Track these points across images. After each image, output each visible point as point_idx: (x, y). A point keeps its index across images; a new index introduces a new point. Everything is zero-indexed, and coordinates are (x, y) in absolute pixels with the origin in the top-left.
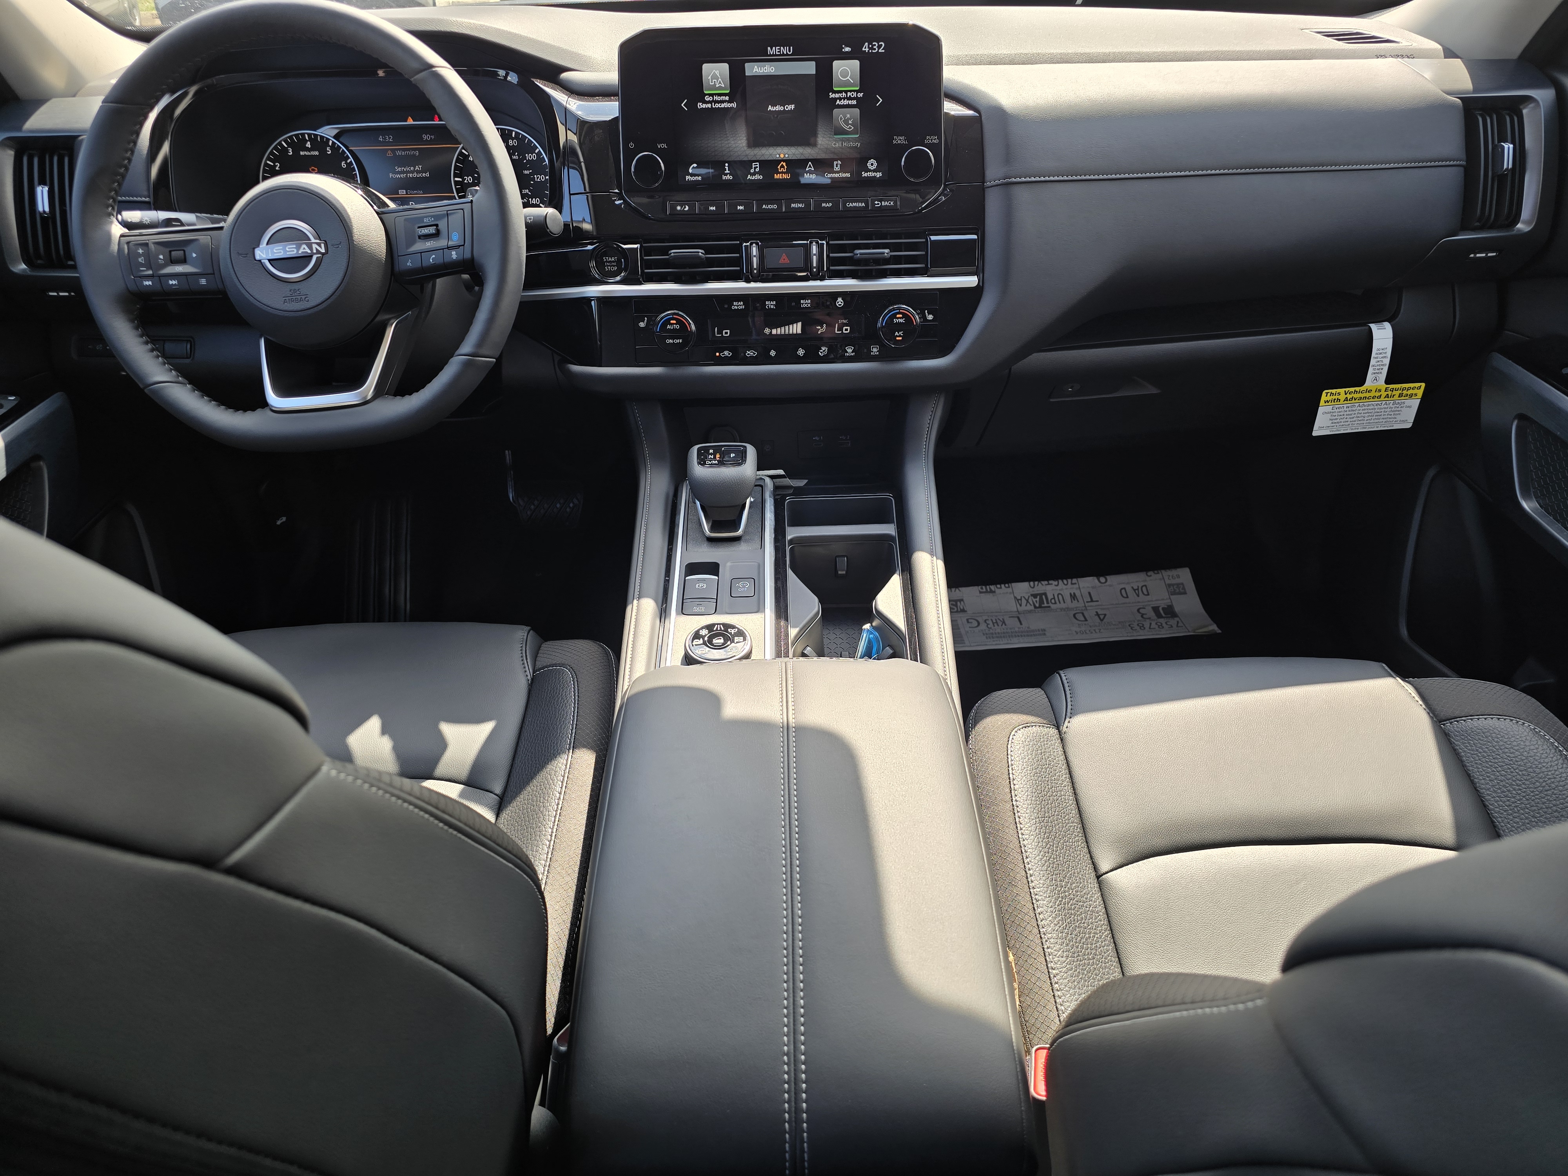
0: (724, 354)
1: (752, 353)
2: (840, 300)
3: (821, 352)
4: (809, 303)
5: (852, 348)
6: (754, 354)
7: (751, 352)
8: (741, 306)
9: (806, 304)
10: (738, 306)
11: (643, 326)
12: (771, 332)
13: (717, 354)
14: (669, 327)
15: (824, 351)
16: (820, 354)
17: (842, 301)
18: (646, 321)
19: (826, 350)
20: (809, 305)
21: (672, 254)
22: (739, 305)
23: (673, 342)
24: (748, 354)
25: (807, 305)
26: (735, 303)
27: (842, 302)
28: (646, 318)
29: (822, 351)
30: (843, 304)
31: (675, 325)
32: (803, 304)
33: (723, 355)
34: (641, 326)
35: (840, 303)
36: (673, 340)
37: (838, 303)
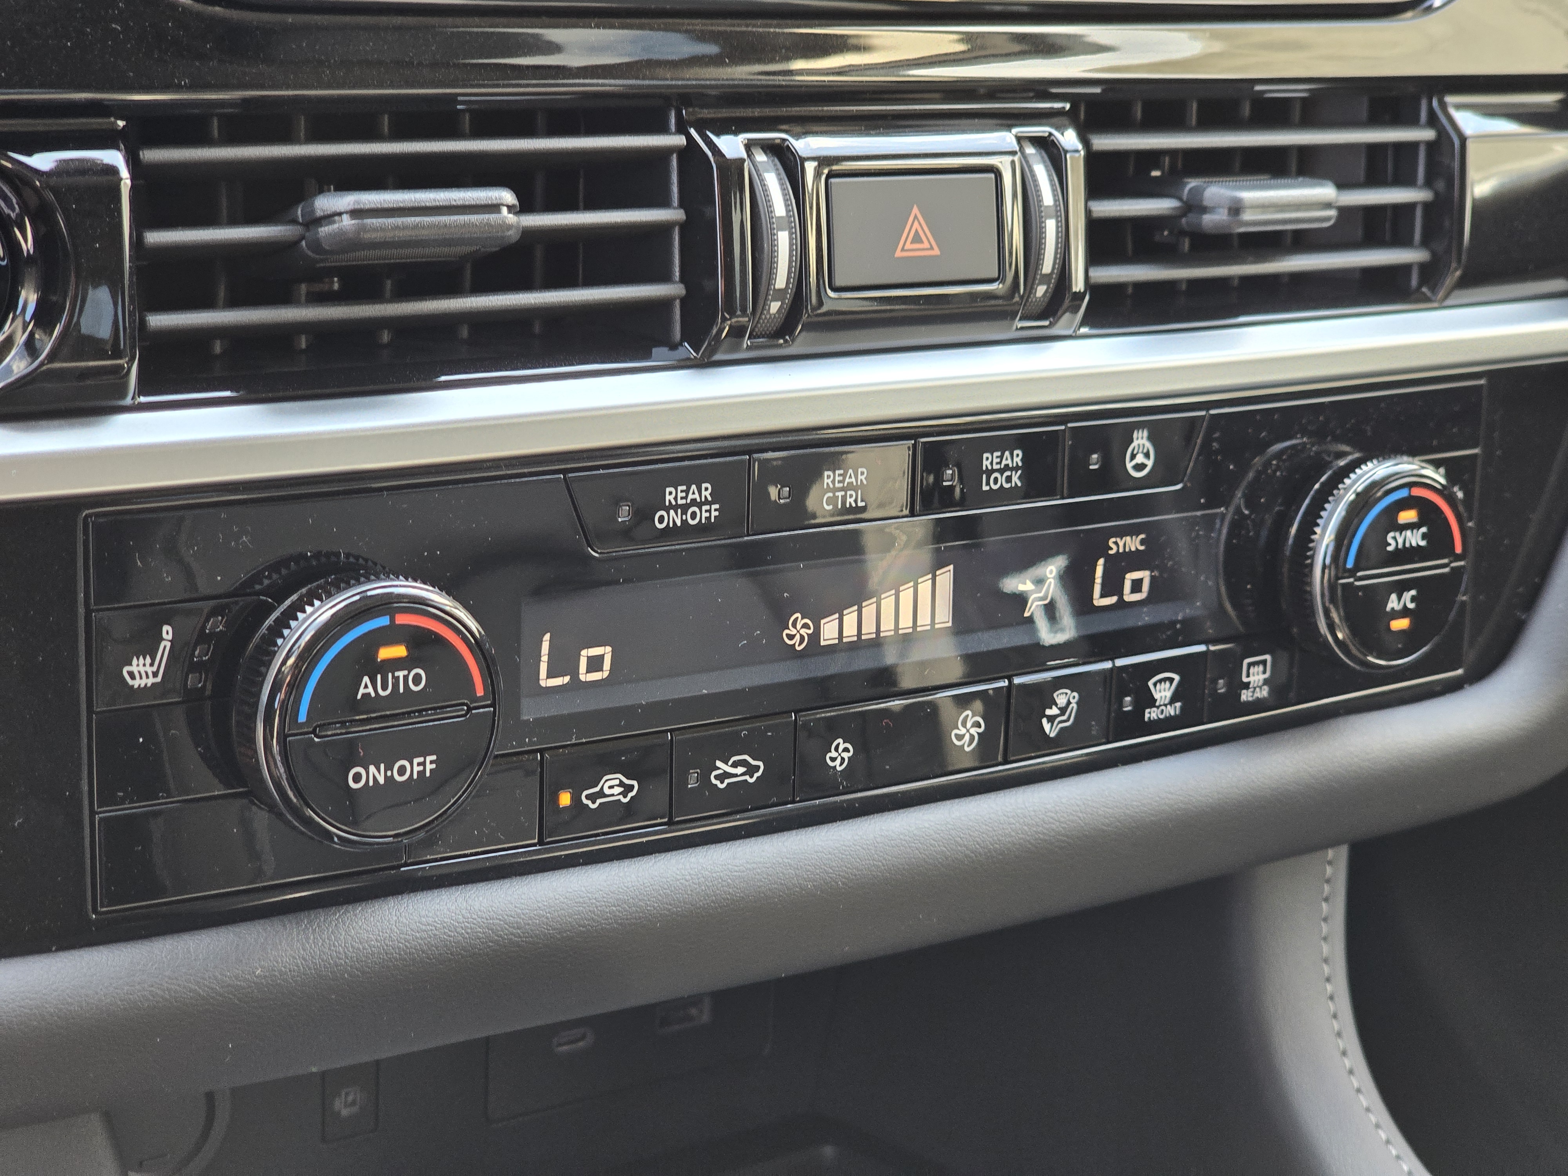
0: (601, 794)
1: (740, 770)
2: (1141, 440)
3: (1051, 719)
4: (1016, 468)
5: (1171, 680)
6: (754, 769)
7: (735, 765)
8: (700, 505)
9: (1001, 471)
10: (685, 508)
11: (151, 681)
12: (815, 636)
13: (565, 799)
14: (366, 687)
15: (1063, 711)
16: (1047, 726)
17: (1148, 445)
18: (165, 645)
19: (1074, 705)
20: (1015, 479)
21: (347, 222)
22: (694, 502)
23: (389, 780)
24: (722, 777)
25: (1009, 479)
26: (670, 495)
27: (1147, 455)
28: (167, 632)
29: (1054, 711)
30: (1150, 463)
31: (401, 674)
32: (989, 472)
33: (592, 798)
34: (136, 683)
35: (1140, 459)
36: (389, 767)
37: (1133, 457)
